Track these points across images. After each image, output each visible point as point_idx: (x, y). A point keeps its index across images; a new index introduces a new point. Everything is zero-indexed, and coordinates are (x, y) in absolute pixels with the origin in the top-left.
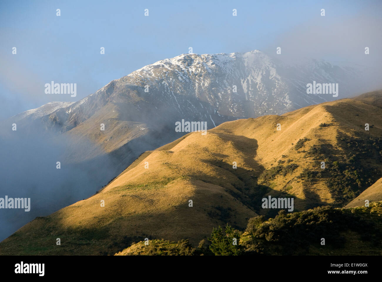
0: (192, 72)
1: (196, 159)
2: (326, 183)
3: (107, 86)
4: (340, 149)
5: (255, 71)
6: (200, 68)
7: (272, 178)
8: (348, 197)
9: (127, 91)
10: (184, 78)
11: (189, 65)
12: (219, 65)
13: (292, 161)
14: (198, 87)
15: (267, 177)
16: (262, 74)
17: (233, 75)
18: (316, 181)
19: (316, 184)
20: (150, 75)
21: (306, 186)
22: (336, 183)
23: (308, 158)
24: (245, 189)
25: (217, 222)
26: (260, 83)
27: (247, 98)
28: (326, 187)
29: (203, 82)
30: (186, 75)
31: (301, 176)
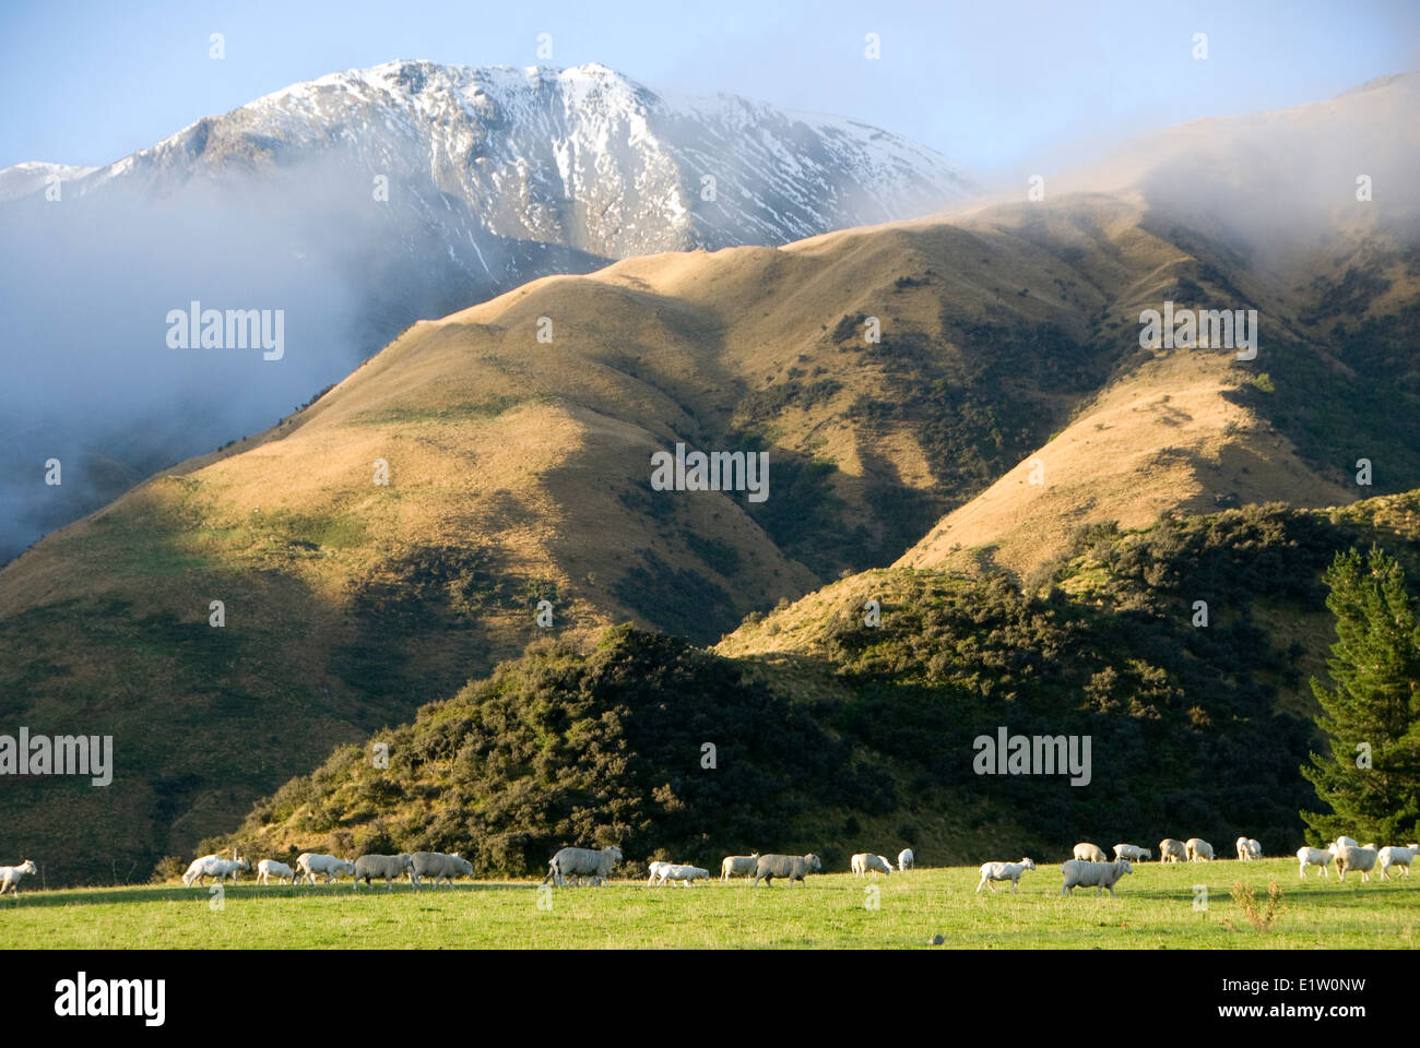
0: (423, 111)
1: (570, 351)
2: (915, 435)
3: (188, 133)
4: (950, 347)
5: (589, 120)
6: (442, 100)
7: (772, 413)
8: (970, 474)
9: (246, 149)
10: (401, 125)
11: (415, 90)
12: (494, 96)
13: (825, 371)
14: (438, 154)
15: (758, 409)
16: (609, 131)
17: (531, 127)
18: (890, 427)
19: (889, 434)
20: (307, 109)
21: (864, 438)
22: (941, 436)
23: (868, 367)
24: (702, 439)
25: (642, 521)
26: (603, 155)
27: (567, 194)
28: (916, 444)
29: (451, 139)
30: (407, 118)
31: (852, 413)
